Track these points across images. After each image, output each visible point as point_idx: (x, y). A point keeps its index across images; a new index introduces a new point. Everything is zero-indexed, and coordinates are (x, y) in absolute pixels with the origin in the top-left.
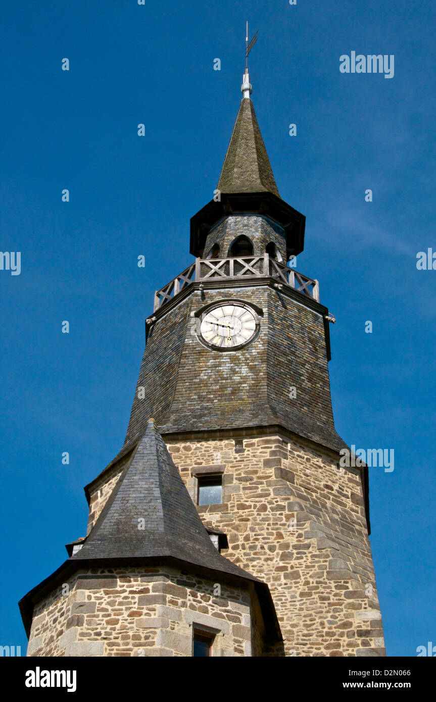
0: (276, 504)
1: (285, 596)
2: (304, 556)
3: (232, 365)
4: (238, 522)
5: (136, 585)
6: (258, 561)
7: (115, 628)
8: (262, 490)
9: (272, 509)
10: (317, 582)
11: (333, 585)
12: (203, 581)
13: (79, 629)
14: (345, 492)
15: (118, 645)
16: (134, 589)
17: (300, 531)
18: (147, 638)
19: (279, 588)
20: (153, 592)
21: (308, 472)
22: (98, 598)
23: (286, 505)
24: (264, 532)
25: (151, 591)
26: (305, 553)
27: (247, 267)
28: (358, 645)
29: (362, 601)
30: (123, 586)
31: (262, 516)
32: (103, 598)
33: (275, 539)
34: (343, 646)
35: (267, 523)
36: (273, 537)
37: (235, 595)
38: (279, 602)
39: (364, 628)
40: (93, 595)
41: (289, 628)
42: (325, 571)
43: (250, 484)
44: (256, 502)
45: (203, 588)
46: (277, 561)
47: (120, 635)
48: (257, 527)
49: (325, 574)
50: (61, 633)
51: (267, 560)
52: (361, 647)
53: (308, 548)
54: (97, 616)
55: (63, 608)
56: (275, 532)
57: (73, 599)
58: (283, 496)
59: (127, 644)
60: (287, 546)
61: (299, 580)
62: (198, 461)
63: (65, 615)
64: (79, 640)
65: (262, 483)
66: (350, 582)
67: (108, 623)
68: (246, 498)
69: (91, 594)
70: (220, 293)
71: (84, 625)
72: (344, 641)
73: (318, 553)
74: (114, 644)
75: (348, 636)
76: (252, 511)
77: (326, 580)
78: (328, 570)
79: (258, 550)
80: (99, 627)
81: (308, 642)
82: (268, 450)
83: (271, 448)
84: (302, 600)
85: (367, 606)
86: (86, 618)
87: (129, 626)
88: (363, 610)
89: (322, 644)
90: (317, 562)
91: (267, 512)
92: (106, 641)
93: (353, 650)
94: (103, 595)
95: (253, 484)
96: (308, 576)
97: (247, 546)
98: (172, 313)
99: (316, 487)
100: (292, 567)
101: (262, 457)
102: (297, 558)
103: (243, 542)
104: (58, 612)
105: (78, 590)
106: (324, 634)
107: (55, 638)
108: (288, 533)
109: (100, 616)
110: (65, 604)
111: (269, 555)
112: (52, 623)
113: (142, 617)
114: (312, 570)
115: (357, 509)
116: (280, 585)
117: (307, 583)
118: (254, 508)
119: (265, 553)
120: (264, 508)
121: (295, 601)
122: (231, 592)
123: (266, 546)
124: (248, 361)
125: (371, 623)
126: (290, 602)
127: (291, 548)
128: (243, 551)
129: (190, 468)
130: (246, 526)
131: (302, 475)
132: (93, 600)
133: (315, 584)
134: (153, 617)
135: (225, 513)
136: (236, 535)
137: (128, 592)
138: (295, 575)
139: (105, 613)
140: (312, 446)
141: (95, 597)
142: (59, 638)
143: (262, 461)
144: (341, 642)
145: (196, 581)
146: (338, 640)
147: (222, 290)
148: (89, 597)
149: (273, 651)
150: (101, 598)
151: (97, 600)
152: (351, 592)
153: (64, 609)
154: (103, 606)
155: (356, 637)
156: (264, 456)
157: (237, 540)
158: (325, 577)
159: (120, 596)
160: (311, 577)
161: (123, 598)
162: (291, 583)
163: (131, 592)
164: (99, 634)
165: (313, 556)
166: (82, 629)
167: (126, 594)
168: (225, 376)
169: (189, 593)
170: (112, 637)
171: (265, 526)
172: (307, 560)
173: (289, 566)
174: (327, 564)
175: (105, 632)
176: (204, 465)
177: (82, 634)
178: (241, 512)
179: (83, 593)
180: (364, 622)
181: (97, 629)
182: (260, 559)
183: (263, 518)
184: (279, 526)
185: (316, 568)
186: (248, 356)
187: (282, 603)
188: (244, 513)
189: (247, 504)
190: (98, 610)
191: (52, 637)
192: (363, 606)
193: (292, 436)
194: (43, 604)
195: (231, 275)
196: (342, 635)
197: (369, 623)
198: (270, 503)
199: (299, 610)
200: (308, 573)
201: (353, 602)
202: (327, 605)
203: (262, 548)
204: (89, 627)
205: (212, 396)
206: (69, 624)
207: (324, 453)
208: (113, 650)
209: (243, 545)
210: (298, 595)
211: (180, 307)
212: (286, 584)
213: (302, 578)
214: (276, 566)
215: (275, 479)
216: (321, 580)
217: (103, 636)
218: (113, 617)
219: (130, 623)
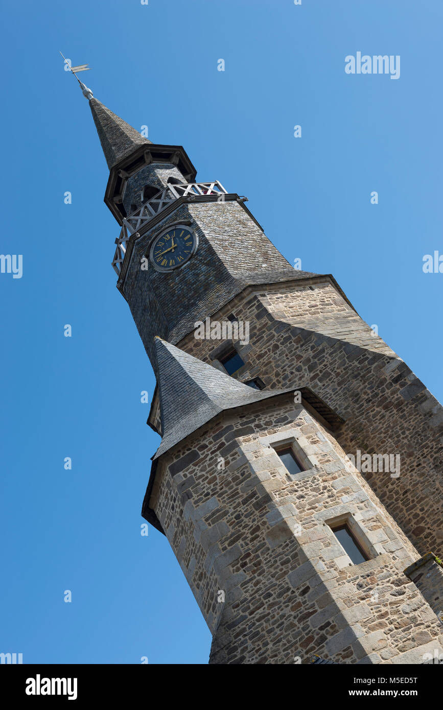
0: (282, 339)
1: (329, 393)
2: (324, 358)
3: (193, 271)
4: (265, 368)
5: (213, 446)
6: (295, 384)
7: (216, 483)
8: (267, 336)
9: (282, 344)
10: (344, 369)
11: (356, 363)
12: (259, 413)
13: (192, 501)
14: (327, 302)
15: (226, 492)
16: (213, 449)
17: (311, 345)
18: (243, 474)
19: (321, 391)
20: (227, 442)
21: (291, 304)
22: (191, 473)
23: (290, 334)
24: (287, 362)
25: (226, 443)
26: (324, 356)
27: (161, 202)
28: (399, 389)
29: (383, 360)
30: (204, 453)
31: (278, 353)
32: (195, 469)
33: (297, 362)
34: (389, 397)
35: (284, 355)
36: (295, 361)
37: (289, 409)
38: (327, 400)
39: (395, 375)
40: (187, 473)
41: (344, 411)
42: (345, 358)
43: (256, 338)
44: (268, 346)
45: (263, 418)
46: (308, 375)
47: (223, 485)
48: (279, 363)
49: (347, 360)
50: (182, 511)
51: (300, 379)
52: (401, 389)
53: (324, 351)
54: (199, 484)
55: (172, 496)
56: (294, 357)
57: (174, 484)
58: (284, 330)
59: (232, 487)
60: (308, 360)
61: (331, 377)
62: (210, 348)
63: (177, 499)
64: (196, 507)
65: (264, 332)
66: (367, 354)
67: (209, 483)
68: (259, 349)
69: (186, 473)
70: (154, 231)
71: (193, 495)
72: (388, 393)
73: (332, 350)
74: (222, 494)
75: (388, 389)
76: (269, 355)
77: (350, 363)
78: (346, 356)
79: (290, 376)
80: (204, 490)
81: (363, 411)
82: (254, 308)
83: (255, 304)
84: (342, 387)
85: (388, 360)
86: (192, 491)
87: (225, 475)
88: (387, 365)
89: (374, 406)
90: (336, 356)
91: (280, 348)
92: (216, 496)
93: (397, 395)
94: (194, 468)
95: (258, 336)
96: (335, 369)
97: (281, 379)
98: (130, 268)
99: (303, 311)
100: (321, 371)
101: (252, 314)
102: (321, 363)
103: (276, 379)
104: (171, 501)
105: (174, 476)
106: (371, 398)
107: (180, 518)
108: (304, 352)
109: (201, 482)
110: (172, 492)
111: (300, 375)
112: (172, 511)
113: (231, 463)
114: (336, 364)
115: (342, 308)
116: (321, 388)
117: (338, 375)
118: (269, 352)
119: (296, 376)
120: (276, 347)
121: (337, 392)
122: (285, 408)
123: (294, 371)
124: (203, 261)
125: (398, 369)
126: (334, 394)
127: (312, 360)
128: (280, 385)
129: (207, 356)
130: (271, 367)
131: (289, 309)
132: (189, 476)
133: (344, 372)
134: (238, 458)
135: (251, 369)
136: (269, 377)
137: (210, 455)
138: (327, 375)
139: (203, 478)
140: (283, 286)
141: (189, 473)
142: (183, 516)
143: (254, 317)
144: (386, 395)
145: (254, 417)
146: (383, 395)
147: (154, 228)
148: (185, 476)
149: (344, 434)
150: (194, 470)
151: (191, 474)
152: (371, 359)
153: (174, 495)
154: (199, 474)
155: (394, 385)
156: (254, 313)
157: (272, 380)
158: (348, 362)
159: (206, 460)
160: (337, 369)
161: (209, 460)
162: (327, 382)
163: (212, 453)
164: (208, 494)
165: (331, 354)
166: (194, 499)
167: (210, 456)
168: (193, 282)
169: (254, 428)
170: (218, 490)
171: (285, 358)
172: (328, 360)
173: (318, 372)
174: (344, 352)
175: (211, 490)
176: (215, 348)
177: (196, 502)
178: (261, 360)
179: (179, 476)
180: (393, 371)
181: (204, 492)
182: (295, 381)
183: (280, 354)
184: (294, 352)
185: (338, 360)
186: (201, 258)
187: (329, 399)
188: (265, 359)
189: (263, 352)
190: (197, 480)
191: (178, 519)
192: (386, 362)
193: (264, 288)
194: (159, 504)
195: (153, 214)
196: (383, 391)
197: (397, 370)
198: (278, 341)
199: (344, 396)
200: (335, 368)
201: (377, 365)
202: (360, 379)
203: (292, 373)
204: (198, 494)
205: (193, 301)
206: (183, 503)
207: (295, 286)
208: (224, 498)
209: (278, 380)
210: (336, 387)
211: (133, 260)
212: (324, 385)
213: (332, 373)
214: (309, 379)
215: (271, 323)
216: (346, 365)
217: (211, 493)
218: (210, 477)
219: (224, 473)
